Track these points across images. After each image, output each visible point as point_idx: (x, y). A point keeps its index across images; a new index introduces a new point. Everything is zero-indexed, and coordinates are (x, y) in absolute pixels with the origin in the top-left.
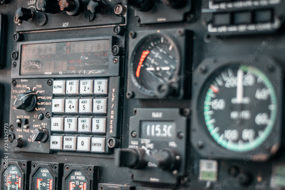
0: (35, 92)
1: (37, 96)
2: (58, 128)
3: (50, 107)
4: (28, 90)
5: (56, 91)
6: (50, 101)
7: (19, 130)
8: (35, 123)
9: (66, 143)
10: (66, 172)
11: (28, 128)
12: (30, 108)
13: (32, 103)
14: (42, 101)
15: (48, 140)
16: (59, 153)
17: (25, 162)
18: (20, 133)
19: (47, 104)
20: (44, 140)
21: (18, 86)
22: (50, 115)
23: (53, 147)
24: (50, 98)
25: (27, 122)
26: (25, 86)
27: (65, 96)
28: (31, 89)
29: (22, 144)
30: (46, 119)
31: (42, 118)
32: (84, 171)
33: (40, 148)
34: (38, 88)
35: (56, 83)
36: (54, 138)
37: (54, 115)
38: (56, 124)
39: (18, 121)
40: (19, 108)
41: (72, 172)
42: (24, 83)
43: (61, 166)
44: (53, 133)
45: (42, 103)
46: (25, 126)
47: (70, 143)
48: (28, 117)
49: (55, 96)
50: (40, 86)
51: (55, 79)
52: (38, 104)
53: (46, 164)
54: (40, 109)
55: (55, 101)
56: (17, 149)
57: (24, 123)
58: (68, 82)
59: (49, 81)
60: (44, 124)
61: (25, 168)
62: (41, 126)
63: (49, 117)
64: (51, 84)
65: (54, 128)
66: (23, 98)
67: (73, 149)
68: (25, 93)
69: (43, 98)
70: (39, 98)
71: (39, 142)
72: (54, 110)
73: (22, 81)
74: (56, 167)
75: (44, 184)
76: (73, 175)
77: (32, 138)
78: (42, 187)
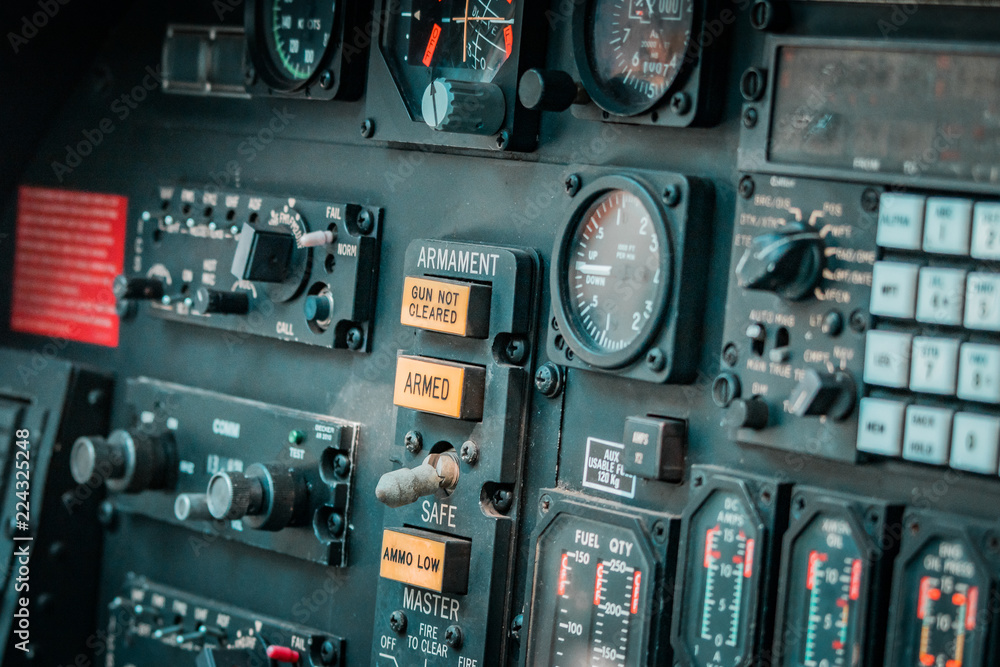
0: (816, 229)
1: (822, 244)
2: (892, 377)
3: (866, 290)
4: (791, 218)
5: (891, 235)
6: (867, 268)
7: (754, 364)
8: (815, 346)
9: (914, 433)
10: (911, 540)
11: (786, 359)
12: (791, 293)
13: (804, 269)
14: (836, 264)
15: (851, 414)
16: (892, 467)
17: (771, 484)
18: (761, 374)
19: (858, 278)
20: (839, 411)
21: (760, 200)
22: (856, 323)
23: (868, 442)
24: (868, 257)
25: (783, 337)
26: (783, 203)
27: (920, 257)
28: (806, 215)
29: (762, 416)
30: (849, 332)
31: (837, 331)
32: (975, 544)
33: (822, 438)
34: (829, 216)
35: (893, 205)
36: (874, 410)
37: (879, 322)
38: (884, 360)
39: (753, 332)
40: (759, 285)
41: (932, 543)
42: (782, 192)
43: (895, 514)
44: (871, 390)
45: (841, 275)
46: (776, 354)
47: (926, 435)
48: (788, 321)
49: (884, 253)
50: (836, 210)
51: (889, 188)
52: (828, 274)
53: (843, 501)
54: (830, 294)
55: (888, 273)
56: (747, 436)
57: (771, 341)
58: (935, 205)
59: (870, 195)
60: (844, 354)
61: (769, 505)
62: (835, 361)
63: (862, 330)
64: (874, 206)
65: (874, 374)
66: (771, 250)
67: (937, 457)
68: (779, 234)
69: (845, 255)
70: (829, 252)
71: (823, 419)
72: (880, 305)
73: (775, 182)
74: (875, 519)
75: (832, 576)
76: (936, 554)
77: (797, 404)
78: (823, 583)
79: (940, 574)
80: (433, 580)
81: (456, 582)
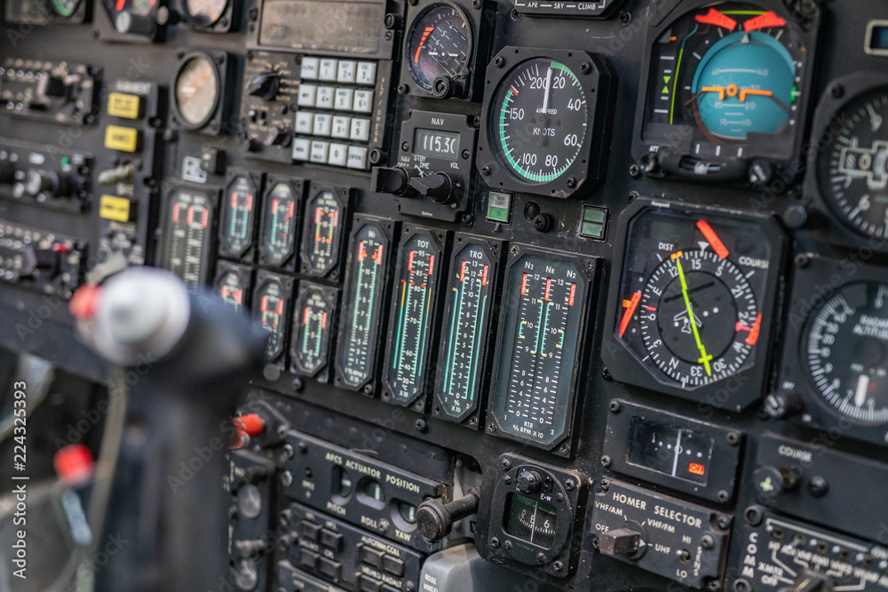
0: (277, 72)
1: (279, 78)
2: (305, 129)
3: (295, 96)
4: (267, 68)
5: (305, 74)
6: (296, 87)
7: (252, 126)
8: (276, 118)
9: (315, 151)
10: (313, 193)
11: (265, 124)
12: (268, 96)
13: (272, 88)
14: (285, 86)
15: (290, 145)
16: (307, 166)
17: (258, 173)
18: (255, 131)
19: (293, 91)
20: (285, 143)
21: (255, 61)
22: (292, 109)
23: (297, 155)
24: (297, 82)
25: (264, 115)
26: (264, 62)
27: (317, 82)
28: (273, 66)
29: (255, 147)
30: (290, 113)
31: (285, 112)
32: (338, 194)
33: (278, 154)
34: (282, 67)
35: (306, 62)
36: (300, 143)
37: (301, 108)
38: (303, 123)
39: (252, 113)
40: (256, 93)
41: (320, 194)
42: (264, 58)
43: (307, 184)
44: (299, 135)
45: (287, 90)
46: (261, 122)
47: (319, 152)
48: (264, 108)
49: (304, 81)
50: (285, 64)
51: (306, 55)
52: (282, 90)
53: (287, 179)
54: (283, 98)
55: (304, 89)
56: (251, 155)
57: (259, 116)
58: (323, 61)
59: (297, 58)
60: (287, 121)
61: (258, 182)
62: (284, 124)
63: (294, 112)
64: (299, 62)
65: (299, 128)
66: (258, 81)
67: (323, 160)
68: (262, 74)
69: (288, 82)
70: (282, 81)
71: (279, 147)
72: (302, 101)
73: (262, 54)
74: (299, 185)
75: (282, 208)
76: (322, 198)
77: (269, 140)
78: (279, 212)
79: (323, 206)
80: (124, 216)
81: (133, 218)
